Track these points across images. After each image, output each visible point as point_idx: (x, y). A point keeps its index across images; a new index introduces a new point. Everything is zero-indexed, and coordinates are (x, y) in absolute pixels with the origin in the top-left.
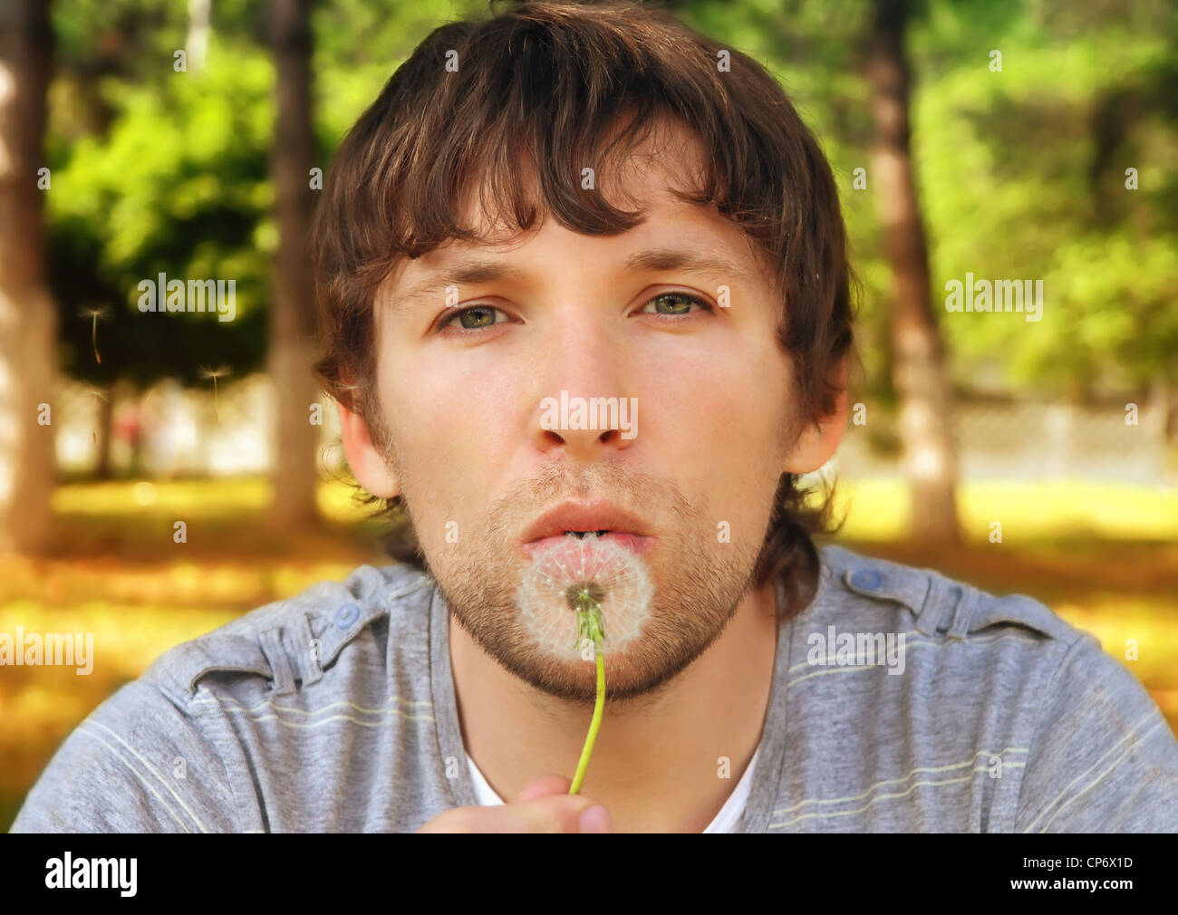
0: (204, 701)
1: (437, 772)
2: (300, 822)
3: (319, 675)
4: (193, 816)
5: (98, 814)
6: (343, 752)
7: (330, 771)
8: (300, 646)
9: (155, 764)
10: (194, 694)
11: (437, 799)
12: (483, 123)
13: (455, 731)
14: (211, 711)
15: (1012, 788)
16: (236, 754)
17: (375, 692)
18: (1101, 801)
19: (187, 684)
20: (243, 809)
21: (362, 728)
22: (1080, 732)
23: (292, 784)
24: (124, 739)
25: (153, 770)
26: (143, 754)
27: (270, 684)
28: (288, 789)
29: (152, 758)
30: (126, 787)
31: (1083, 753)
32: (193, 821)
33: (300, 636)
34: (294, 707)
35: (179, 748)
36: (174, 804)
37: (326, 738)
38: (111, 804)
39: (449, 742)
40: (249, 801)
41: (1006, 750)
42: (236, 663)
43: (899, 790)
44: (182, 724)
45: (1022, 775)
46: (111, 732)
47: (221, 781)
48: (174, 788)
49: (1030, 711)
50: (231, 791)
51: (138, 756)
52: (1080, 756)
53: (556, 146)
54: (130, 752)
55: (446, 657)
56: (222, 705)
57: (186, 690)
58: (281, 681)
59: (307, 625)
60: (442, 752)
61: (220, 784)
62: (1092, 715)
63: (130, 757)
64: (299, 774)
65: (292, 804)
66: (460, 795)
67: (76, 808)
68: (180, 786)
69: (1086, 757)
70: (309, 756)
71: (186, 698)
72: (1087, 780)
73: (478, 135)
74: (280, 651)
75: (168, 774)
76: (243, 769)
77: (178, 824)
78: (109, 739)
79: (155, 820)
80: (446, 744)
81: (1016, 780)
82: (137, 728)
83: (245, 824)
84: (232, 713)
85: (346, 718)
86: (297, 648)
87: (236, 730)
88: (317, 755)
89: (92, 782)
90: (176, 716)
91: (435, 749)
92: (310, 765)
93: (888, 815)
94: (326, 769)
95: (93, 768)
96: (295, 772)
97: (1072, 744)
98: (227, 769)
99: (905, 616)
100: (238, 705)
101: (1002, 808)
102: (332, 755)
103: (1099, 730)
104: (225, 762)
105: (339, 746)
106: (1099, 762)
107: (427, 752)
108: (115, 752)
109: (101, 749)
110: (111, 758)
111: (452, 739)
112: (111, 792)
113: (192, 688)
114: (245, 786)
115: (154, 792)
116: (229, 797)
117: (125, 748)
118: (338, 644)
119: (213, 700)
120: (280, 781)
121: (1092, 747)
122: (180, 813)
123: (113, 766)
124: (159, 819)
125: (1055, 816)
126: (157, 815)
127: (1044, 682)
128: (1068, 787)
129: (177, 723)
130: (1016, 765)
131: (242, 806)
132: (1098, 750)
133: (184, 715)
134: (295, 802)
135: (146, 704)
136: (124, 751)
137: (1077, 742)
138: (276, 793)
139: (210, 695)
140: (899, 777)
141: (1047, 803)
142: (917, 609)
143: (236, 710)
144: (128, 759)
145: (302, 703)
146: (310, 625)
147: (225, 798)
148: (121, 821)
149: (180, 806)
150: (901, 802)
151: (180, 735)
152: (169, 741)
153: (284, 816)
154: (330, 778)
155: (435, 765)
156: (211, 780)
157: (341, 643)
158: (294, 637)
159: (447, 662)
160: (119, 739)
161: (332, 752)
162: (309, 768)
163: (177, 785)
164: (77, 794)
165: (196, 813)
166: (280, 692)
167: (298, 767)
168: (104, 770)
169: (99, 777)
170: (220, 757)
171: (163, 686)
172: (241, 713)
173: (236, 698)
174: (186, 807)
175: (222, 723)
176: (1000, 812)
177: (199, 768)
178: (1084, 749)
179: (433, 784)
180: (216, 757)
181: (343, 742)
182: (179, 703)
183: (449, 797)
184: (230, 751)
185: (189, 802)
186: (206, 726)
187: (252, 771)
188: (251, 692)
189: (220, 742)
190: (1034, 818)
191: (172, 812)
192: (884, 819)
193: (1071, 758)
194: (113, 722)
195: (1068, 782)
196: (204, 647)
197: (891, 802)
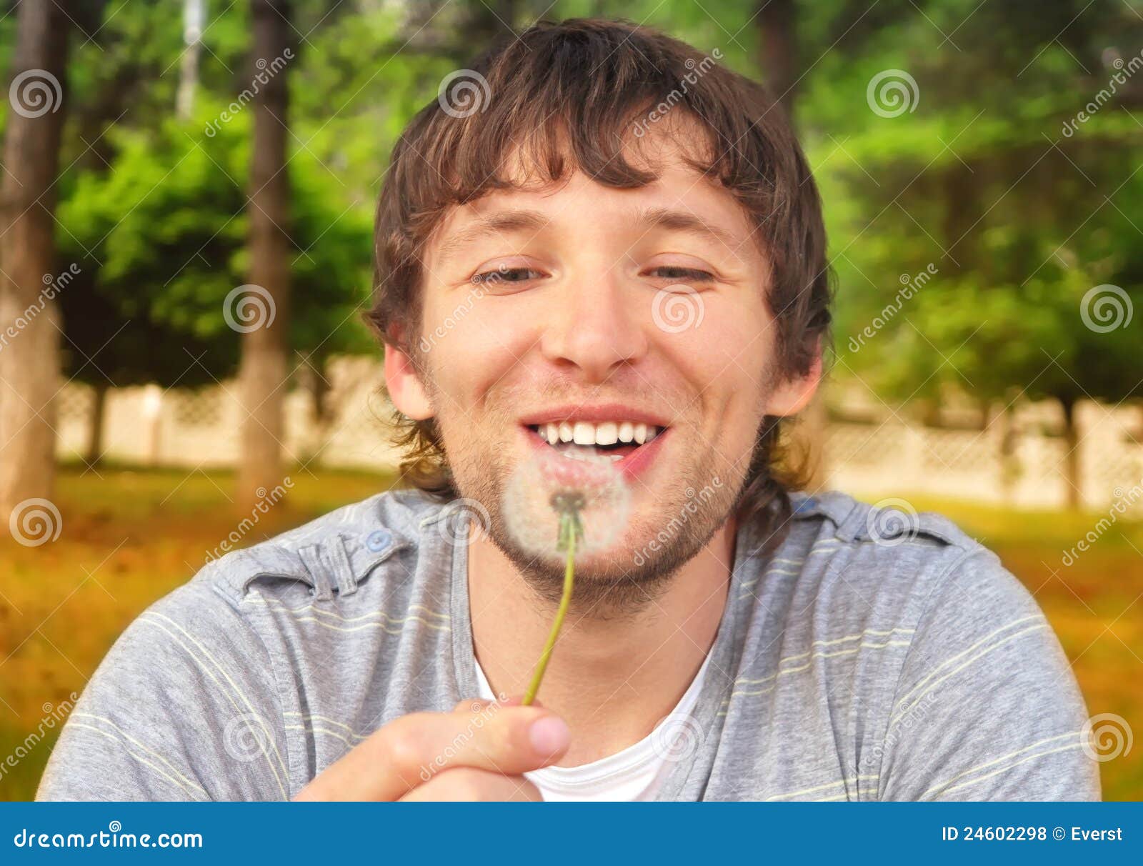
0: (254, 601)
1: (448, 673)
2: (338, 706)
3: (353, 589)
4: (243, 697)
5: (161, 688)
6: (374, 653)
7: (363, 667)
8: (335, 562)
9: (209, 650)
10: (245, 594)
11: (446, 695)
12: (526, 97)
13: (467, 639)
14: (260, 610)
15: (895, 663)
16: (280, 647)
17: (399, 606)
18: (973, 680)
19: (240, 584)
20: (284, 694)
21: (388, 634)
22: (963, 619)
23: (329, 675)
24: (182, 626)
25: (207, 654)
26: (198, 641)
27: (310, 591)
28: (326, 678)
29: (207, 644)
30: (185, 666)
31: (961, 637)
32: (242, 700)
33: (336, 553)
34: (332, 612)
35: (231, 638)
36: (226, 684)
37: (359, 641)
38: (171, 681)
39: (461, 649)
40: (289, 688)
41: (894, 630)
42: (283, 570)
43: (800, 664)
44: (233, 618)
45: (906, 652)
46: (169, 620)
47: (265, 668)
48: (226, 670)
49: (920, 598)
50: (274, 677)
51: (194, 641)
52: (958, 639)
53: (587, 114)
54: (187, 638)
55: (465, 576)
56: (269, 605)
57: (238, 591)
58: (321, 589)
59: (341, 545)
60: (455, 656)
61: (265, 671)
62: (976, 606)
63: (187, 642)
64: (335, 668)
65: (331, 691)
66: (466, 694)
67: (140, 682)
68: (232, 670)
69: (963, 640)
70: (343, 654)
71: (238, 598)
72: (960, 662)
73: (521, 107)
74: (317, 563)
75: (221, 658)
76: (284, 660)
77: (230, 701)
78: (169, 626)
79: (209, 696)
80: (459, 650)
81: (899, 657)
82: (194, 619)
83: (285, 707)
84: (277, 613)
85: (377, 625)
86: (332, 563)
87: (280, 628)
88: (351, 654)
89: (154, 662)
90: (228, 611)
91: (448, 654)
92: (345, 661)
93: (788, 688)
94: (358, 666)
95: (155, 649)
96: (331, 666)
97: (953, 629)
98: (272, 659)
99: (827, 526)
100: (283, 606)
101: (884, 681)
102: (364, 655)
103: (980, 619)
104: (270, 653)
105: (371, 648)
106: (974, 647)
107: (442, 655)
108: (175, 637)
109: (162, 634)
110: (171, 642)
111: (464, 646)
112: (171, 670)
113: (244, 589)
114: (286, 675)
115: (209, 673)
116: (272, 683)
117: (183, 635)
118: (369, 564)
119: (262, 601)
120: (320, 671)
121: (970, 632)
122: (231, 692)
123: (174, 649)
124: (213, 696)
125: (927, 690)
126: (212, 692)
127: (935, 575)
128: (943, 665)
129: (229, 617)
130: (901, 643)
131: (284, 691)
132: (975, 635)
133: (235, 611)
134: (332, 689)
135: (200, 599)
136: (182, 637)
137: (958, 627)
138: (315, 682)
139: (260, 597)
140: (800, 653)
141: (922, 678)
142: (839, 521)
143: (281, 610)
144: (185, 643)
145: (339, 609)
146: (344, 545)
147: (269, 684)
148: (180, 695)
149: (231, 687)
150: (800, 675)
151: (232, 627)
152: (221, 631)
153: (323, 701)
154: (362, 673)
155: (447, 666)
156: (258, 666)
157: (372, 564)
158: (329, 554)
159: (465, 581)
160: (178, 627)
161: (365, 652)
162: (343, 664)
163: (228, 668)
164: (141, 671)
165: (244, 693)
166: (320, 597)
167: (333, 662)
168: (165, 651)
169: (160, 657)
170: (266, 648)
171: (217, 585)
172: (285, 613)
173: (281, 600)
174: (235, 687)
175: (268, 621)
176: (882, 684)
177: (247, 657)
178: (963, 633)
179: (444, 682)
180: (262, 648)
181: (373, 644)
182: (231, 601)
183: (456, 695)
184: (275, 646)
185: (239, 683)
186: (254, 622)
187: (293, 662)
188: (294, 596)
189: (266, 636)
190: (910, 689)
191: (225, 691)
192: (783, 691)
193: (950, 640)
194: (171, 613)
195: (944, 661)
196: (254, 555)
197: (791, 676)
